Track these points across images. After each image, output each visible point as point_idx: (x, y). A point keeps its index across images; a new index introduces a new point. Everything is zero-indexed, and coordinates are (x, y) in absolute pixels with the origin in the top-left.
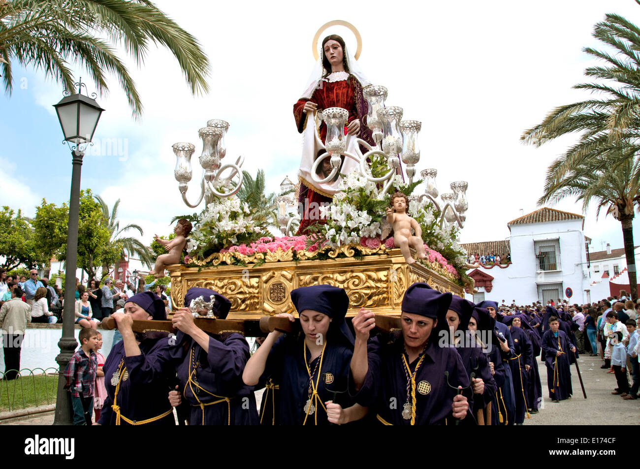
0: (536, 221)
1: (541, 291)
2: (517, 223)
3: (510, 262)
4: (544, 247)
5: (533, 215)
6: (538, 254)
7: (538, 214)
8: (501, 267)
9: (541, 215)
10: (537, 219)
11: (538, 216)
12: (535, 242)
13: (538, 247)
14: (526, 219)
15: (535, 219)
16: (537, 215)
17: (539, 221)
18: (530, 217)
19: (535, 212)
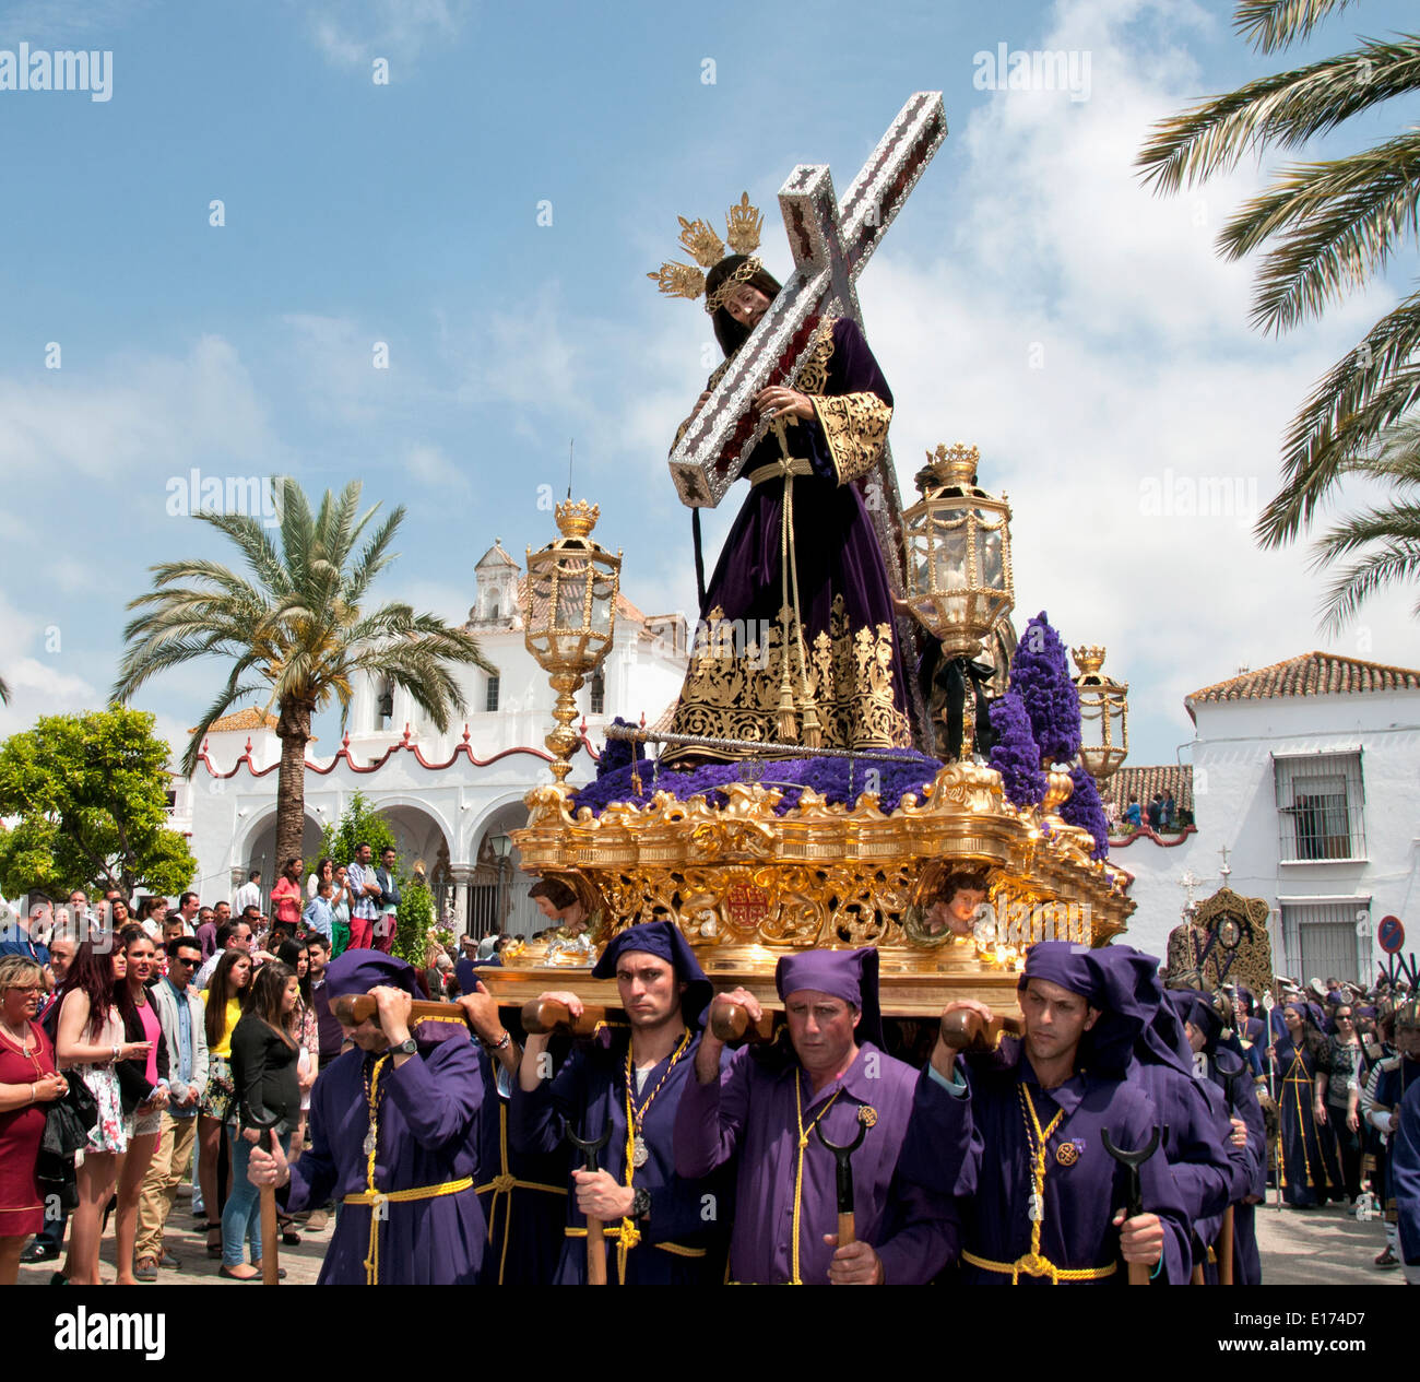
0: (1283, 690)
1: (1294, 927)
2: (1218, 696)
3: (1189, 827)
4: (1311, 778)
5: (1273, 675)
6: (1288, 802)
7: (1293, 671)
8: (1159, 844)
9: (1301, 673)
10: (1288, 685)
11: (1290, 677)
12: (1279, 764)
13: (1286, 780)
14: (1249, 687)
15: (1278, 687)
16: (1287, 674)
17: (1293, 691)
18: (1265, 680)
19: (1281, 666)
